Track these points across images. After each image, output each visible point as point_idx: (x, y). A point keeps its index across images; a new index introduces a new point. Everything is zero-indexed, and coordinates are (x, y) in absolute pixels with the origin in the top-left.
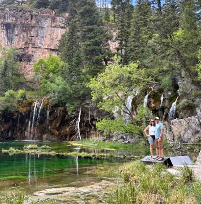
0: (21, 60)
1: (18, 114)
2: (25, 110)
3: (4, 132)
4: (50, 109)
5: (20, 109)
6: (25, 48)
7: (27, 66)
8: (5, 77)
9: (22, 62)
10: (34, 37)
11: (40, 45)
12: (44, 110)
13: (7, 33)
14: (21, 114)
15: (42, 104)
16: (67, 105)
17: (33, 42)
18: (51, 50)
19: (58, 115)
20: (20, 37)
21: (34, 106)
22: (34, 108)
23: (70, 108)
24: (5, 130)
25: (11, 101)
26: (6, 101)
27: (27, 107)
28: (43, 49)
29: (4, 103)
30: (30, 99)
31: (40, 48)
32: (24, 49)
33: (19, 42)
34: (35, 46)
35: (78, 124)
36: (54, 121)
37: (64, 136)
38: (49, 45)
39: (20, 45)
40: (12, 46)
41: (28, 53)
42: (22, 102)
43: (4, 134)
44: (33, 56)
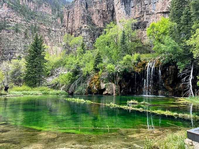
0: (138, 28)
1: (135, 74)
2: (140, 70)
3: (125, 88)
4: (161, 68)
5: (136, 70)
6: (140, 16)
7: (143, 32)
8: (124, 44)
9: (139, 30)
10: (148, 5)
11: (153, 11)
12: (156, 69)
13: (125, 7)
14: (137, 73)
15: (154, 64)
16: (177, 64)
17: (147, 10)
18: (164, 13)
19: (170, 73)
20: (135, 8)
21: (147, 67)
22: (147, 68)
23: (181, 66)
24: (126, 87)
25: (128, 64)
26: (124, 64)
27: (142, 68)
28: (156, 14)
29: (123, 66)
30: (144, 60)
31: (153, 13)
32: (139, 18)
33: (135, 12)
34: (149, 12)
35: (190, 81)
36: (167, 79)
37: (178, 92)
38: (161, 9)
39: (136, 15)
40: (130, 17)
41: (143, 20)
42: (137, 64)
43: (126, 90)
44: (147, 22)
